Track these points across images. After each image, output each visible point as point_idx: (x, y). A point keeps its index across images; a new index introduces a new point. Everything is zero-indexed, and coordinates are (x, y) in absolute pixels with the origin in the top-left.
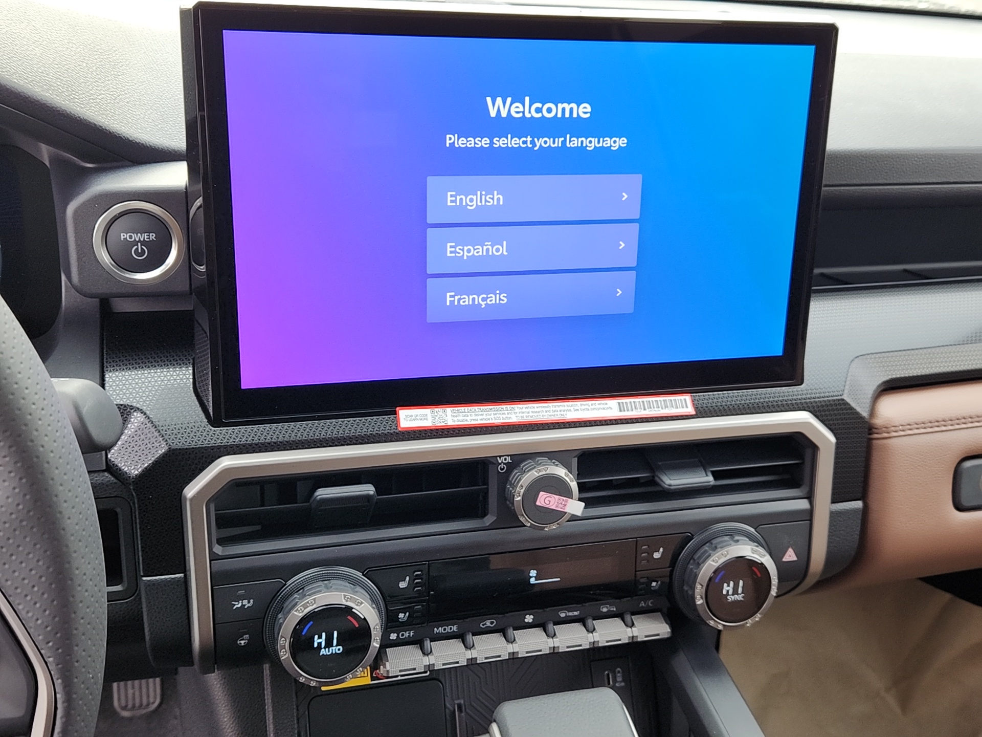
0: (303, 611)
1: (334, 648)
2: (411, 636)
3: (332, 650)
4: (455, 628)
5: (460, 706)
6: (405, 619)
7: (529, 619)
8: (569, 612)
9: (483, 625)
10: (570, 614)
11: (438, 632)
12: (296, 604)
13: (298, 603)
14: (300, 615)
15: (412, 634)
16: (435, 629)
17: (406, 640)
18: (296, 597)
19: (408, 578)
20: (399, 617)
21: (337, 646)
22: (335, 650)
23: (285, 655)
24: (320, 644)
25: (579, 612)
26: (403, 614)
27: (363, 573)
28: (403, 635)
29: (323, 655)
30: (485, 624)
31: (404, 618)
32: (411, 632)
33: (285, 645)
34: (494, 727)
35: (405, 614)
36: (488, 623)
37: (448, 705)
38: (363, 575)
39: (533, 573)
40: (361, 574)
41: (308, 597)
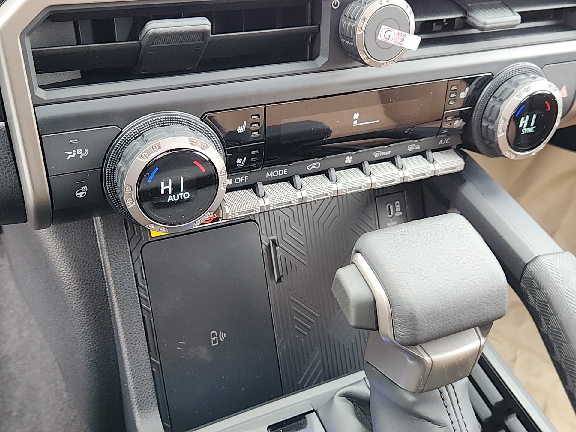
0: (147, 157)
1: (181, 194)
2: (246, 181)
3: (180, 196)
4: (285, 172)
5: (274, 241)
6: (243, 164)
7: (349, 160)
8: (382, 152)
9: (309, 168)
10: (383, 154)
11: (269, 176)
12: (138, 150)
13: (140, 149)
14: (145, 161)
15: (246, 179)
16: (268, 173)
17: (241, 185)
18: (136, 144)
19: (245, 123)
20: (237, 162)
21: (183, 192)
22: (183, 195)
23: (132, 203)
24: (166, 191)
25: (390, 151)
26: (241, 159)
27: (201, 118)
28: (238, 180)
29: (171, 201)
30: (311, 167)
31: (241, 163)
32: (246, 177)
33: (131, 193)
34: (359, 258)
35: (243, 159)
36: (314, 165)
37: (263, 241)
38: (201, 120)
39: (356, 116)
40: (200, 119)
41: (150, 142)
